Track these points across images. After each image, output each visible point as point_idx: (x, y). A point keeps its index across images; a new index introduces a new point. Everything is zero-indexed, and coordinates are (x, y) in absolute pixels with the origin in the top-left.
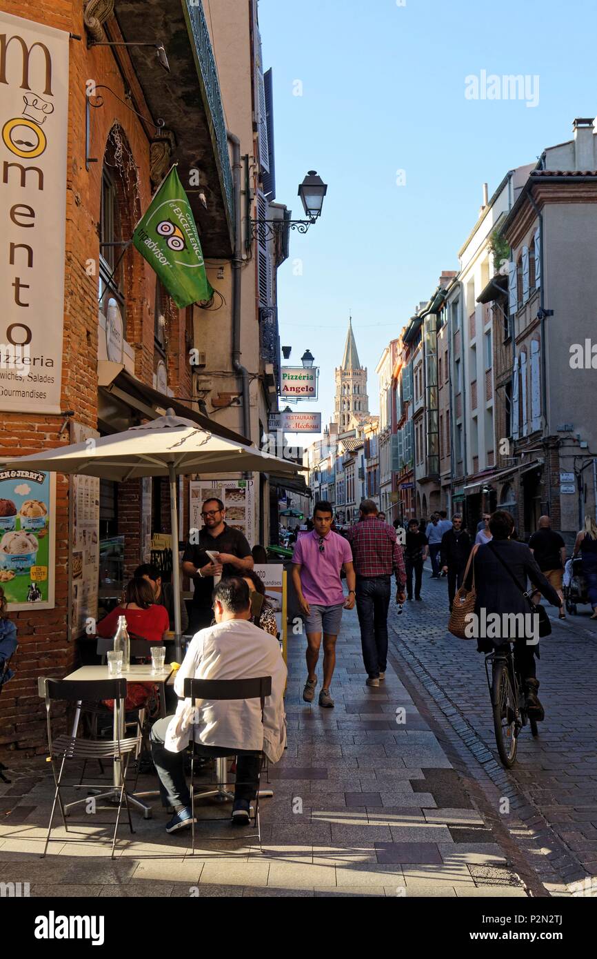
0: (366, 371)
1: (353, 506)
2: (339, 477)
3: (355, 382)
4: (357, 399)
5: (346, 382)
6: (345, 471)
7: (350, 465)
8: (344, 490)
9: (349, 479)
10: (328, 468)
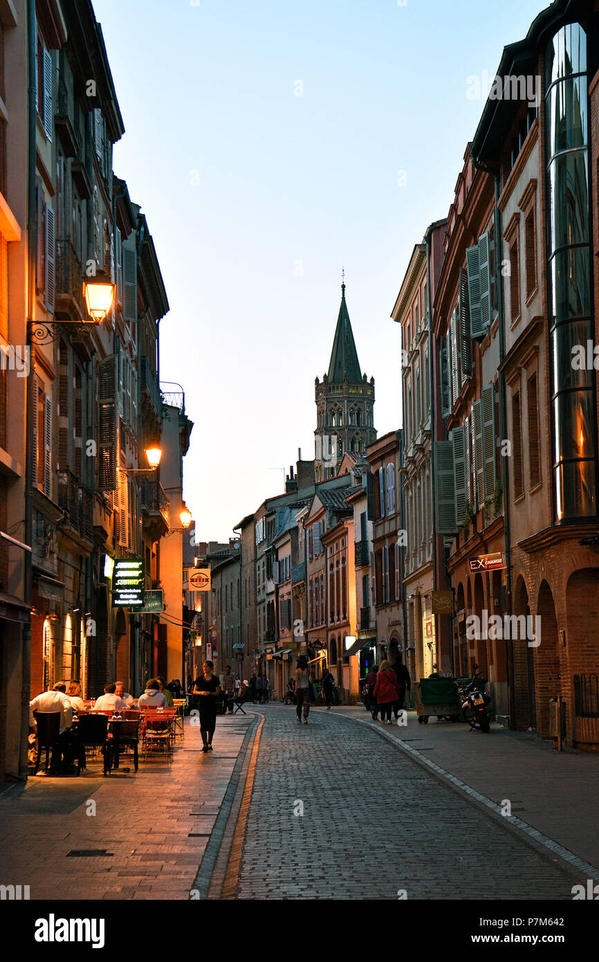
1: (342, 631)
2: (316, 568)
3: (353, 405)
4: (355, 436)
5: (336, 405)
6: (326, 554)
7: (336, 539)
8: (324, 596)
9: (335, 569)
10: (292, 552)
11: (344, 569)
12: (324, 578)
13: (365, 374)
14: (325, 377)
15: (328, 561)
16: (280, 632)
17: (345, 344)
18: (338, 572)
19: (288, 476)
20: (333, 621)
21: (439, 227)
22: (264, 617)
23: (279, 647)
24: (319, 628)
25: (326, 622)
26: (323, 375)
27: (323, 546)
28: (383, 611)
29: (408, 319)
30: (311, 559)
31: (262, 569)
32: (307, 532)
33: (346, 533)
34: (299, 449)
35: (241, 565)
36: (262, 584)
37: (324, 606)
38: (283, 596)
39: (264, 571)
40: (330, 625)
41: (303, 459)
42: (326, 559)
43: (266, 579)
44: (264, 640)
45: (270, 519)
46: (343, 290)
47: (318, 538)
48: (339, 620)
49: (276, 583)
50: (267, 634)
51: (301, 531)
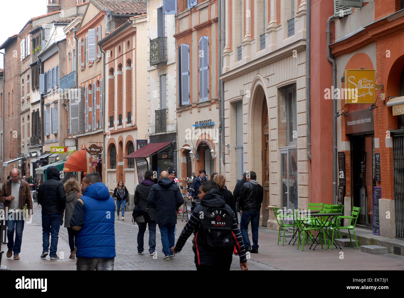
1: (125, 135)
2: (90, 75)
6: (105, 58)
8: (101, 101)
9: (116, 73)
11: (129, 73)
12: (101, 84)
15: (107, 66)
16: (46, 138)
18: (120, 77)
20: (112, 126)
22: (29, 124)
23: (44, 151)
24: (93, 133)
25: (103, 127)
27: (101, 52)
30: (84, 67)
31: (26, 82)
32: (79, 41)
33: (134, 33)
36: (26, 95)
38: (48, 105)
39: (28, 84)
40: (108, 130)
42: (105, 64)
43: (31, 90)
44: (29, 145)
45: (36, 36)
47: (94, 44)
48: (120, 125)
49: (42, 93)
50: (31, 139)
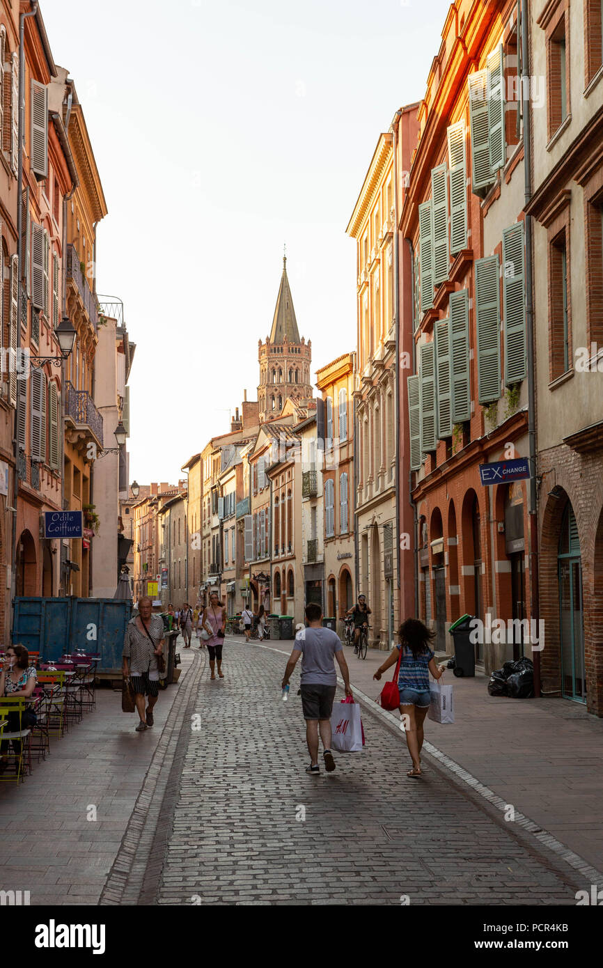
0: (309, 346)
1: (287, 564)
2: (260, 502)
3: (292, 364)
4: (294, 392)
5: (277, 364)
6: (271, 487)
7: (281, 472)
8: (269, 528)
9: (280, 502)
10: (237, 487)
11: (290, 501)
12: (269, 512)
13: (303, 338)
14: (268, 339)
15: (274, 494)
16: (225, 565)
17: (285, 310)
18: (283, 505)
19: (233, 417)
20: (277, 554)
21: (409, 112)
22: (209, 550)
24: (263, 561)
25: (271, 556)
26: (266, 337)
27: (269, 479)
28: (333, 543)
29: (366, 232)
30: (256, 493)
31: (207, 505)
32: (252, 466)
33: (293, 464)
34: (245, 390)
35: (188, 502)
36: (207, 519)
37: (269, 539)
38: (226, 531)
39: (209, 507)
40: (274, 558)
41: (248, 400)
42: (272, 493)
43: (211, 514)
44: (209, 572)
45: (216, 456)
46: (285, 262)
47: (264, 471)
48: (283, 553)
49: (221, 518)
50: (211, 567)
51: (246, 466)
